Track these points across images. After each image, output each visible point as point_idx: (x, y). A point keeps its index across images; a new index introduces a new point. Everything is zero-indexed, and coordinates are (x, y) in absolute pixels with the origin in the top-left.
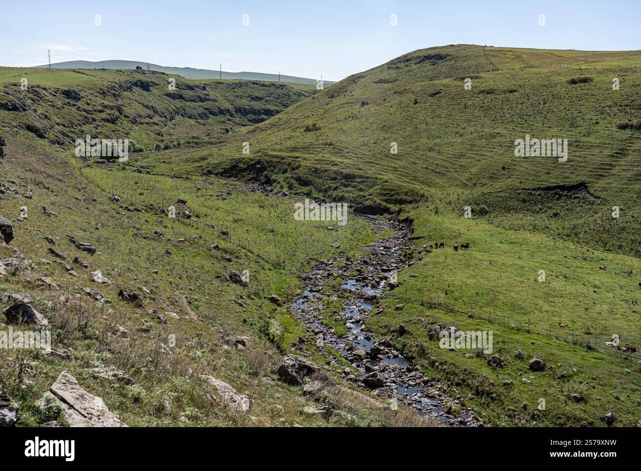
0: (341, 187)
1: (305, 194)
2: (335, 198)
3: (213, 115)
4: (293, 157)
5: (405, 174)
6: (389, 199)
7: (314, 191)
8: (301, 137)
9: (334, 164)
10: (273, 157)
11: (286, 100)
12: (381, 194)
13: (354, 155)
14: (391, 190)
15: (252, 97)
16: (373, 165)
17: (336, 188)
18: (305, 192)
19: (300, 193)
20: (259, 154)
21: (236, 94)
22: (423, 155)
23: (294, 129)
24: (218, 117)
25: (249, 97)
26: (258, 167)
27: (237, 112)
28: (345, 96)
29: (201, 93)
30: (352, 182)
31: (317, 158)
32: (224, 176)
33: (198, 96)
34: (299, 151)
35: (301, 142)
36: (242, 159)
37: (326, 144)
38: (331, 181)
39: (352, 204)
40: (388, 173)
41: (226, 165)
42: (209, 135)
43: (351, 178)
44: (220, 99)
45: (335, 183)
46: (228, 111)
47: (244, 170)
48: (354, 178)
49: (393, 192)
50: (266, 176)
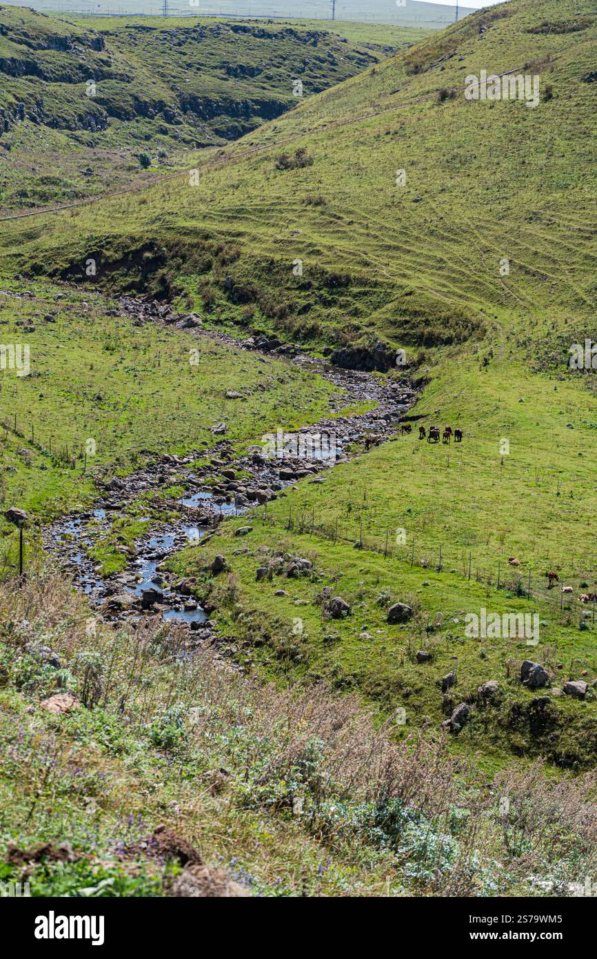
0: (317, 307)
1: (237, 323)
2: (298, 332)
3: (119, 117)
4: (229, 234)
5: (457, 276)
6: (407, 334)
7: (257, 314)
8: (264, 183)
9: (313, 252)
10: (185, 234)
11: (324, 76)
12: (393, 323)
13: (362, 231)
14: (416, 313)
15: (229, 68)
16: (398, 254)
17: (306, 309)
18: (239, 318)
19: (226, 319)
20: (155, 227)
21: (185, 58)
22: (511, 231)
23: (257, 162)
24: (133, 123)
25: (221, 68)
26: (148, 258)
27: (185, 110)
28: (443, 69)
29: (89, 57)
30: (342, 294)
31: (279, 237)
32: (69, 280)
33: (81, 67)
34: (246, 219)
35: (256, 197)
36: (115, 237)
37: (310, 203)
38: (297, 292)
39: (332, 347)
40: (423, 273)
41: (75, 253)
42: (89, 173)
43: (340, 285)
44: (142, 73)
45: (305, 297)
46: (160, 106)
47: (116, 264)
48: (346, 286)
49: (419, 319)
50: (163, 281)
